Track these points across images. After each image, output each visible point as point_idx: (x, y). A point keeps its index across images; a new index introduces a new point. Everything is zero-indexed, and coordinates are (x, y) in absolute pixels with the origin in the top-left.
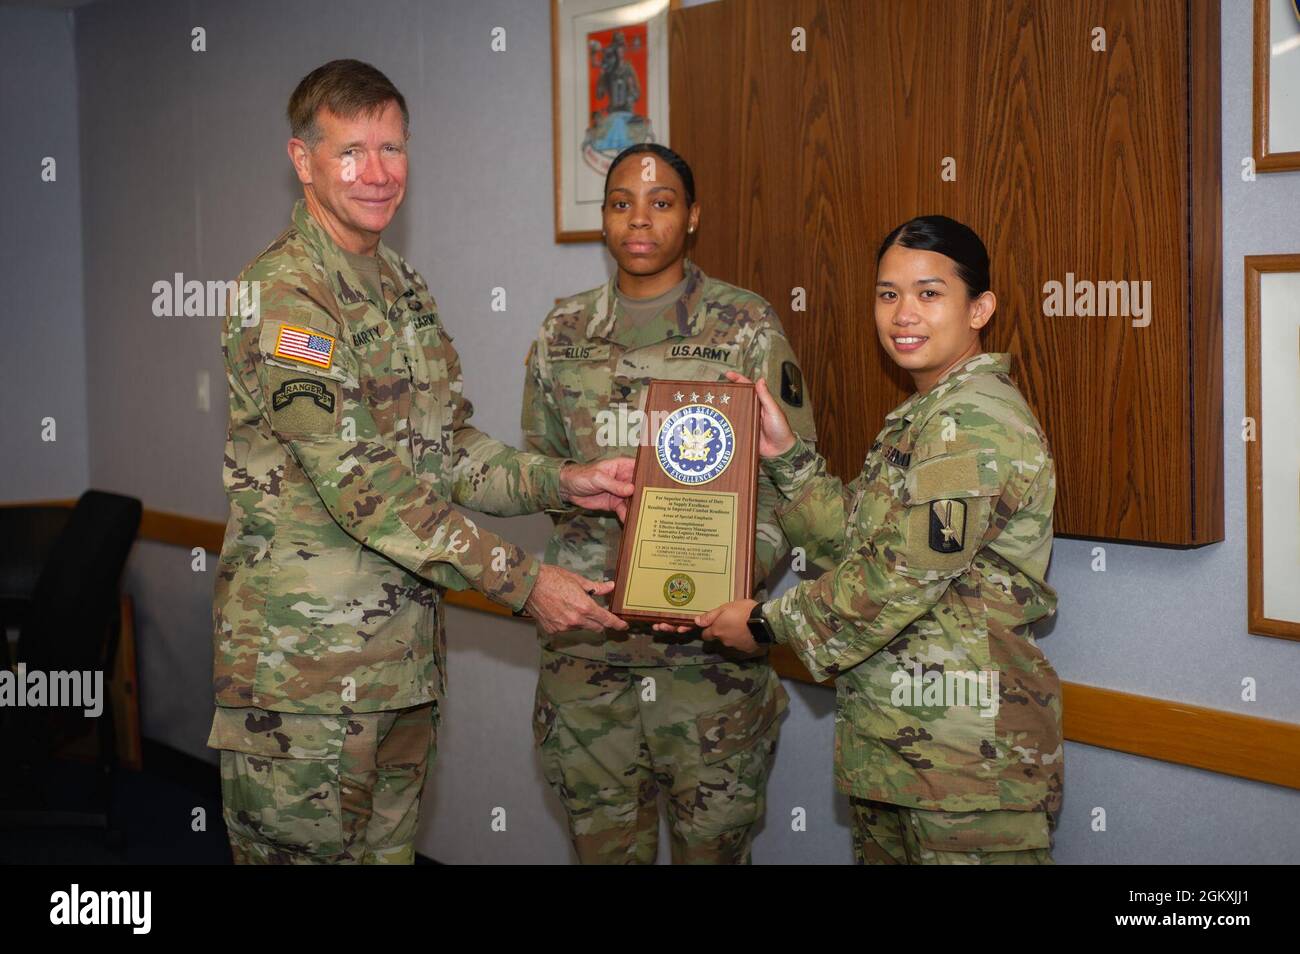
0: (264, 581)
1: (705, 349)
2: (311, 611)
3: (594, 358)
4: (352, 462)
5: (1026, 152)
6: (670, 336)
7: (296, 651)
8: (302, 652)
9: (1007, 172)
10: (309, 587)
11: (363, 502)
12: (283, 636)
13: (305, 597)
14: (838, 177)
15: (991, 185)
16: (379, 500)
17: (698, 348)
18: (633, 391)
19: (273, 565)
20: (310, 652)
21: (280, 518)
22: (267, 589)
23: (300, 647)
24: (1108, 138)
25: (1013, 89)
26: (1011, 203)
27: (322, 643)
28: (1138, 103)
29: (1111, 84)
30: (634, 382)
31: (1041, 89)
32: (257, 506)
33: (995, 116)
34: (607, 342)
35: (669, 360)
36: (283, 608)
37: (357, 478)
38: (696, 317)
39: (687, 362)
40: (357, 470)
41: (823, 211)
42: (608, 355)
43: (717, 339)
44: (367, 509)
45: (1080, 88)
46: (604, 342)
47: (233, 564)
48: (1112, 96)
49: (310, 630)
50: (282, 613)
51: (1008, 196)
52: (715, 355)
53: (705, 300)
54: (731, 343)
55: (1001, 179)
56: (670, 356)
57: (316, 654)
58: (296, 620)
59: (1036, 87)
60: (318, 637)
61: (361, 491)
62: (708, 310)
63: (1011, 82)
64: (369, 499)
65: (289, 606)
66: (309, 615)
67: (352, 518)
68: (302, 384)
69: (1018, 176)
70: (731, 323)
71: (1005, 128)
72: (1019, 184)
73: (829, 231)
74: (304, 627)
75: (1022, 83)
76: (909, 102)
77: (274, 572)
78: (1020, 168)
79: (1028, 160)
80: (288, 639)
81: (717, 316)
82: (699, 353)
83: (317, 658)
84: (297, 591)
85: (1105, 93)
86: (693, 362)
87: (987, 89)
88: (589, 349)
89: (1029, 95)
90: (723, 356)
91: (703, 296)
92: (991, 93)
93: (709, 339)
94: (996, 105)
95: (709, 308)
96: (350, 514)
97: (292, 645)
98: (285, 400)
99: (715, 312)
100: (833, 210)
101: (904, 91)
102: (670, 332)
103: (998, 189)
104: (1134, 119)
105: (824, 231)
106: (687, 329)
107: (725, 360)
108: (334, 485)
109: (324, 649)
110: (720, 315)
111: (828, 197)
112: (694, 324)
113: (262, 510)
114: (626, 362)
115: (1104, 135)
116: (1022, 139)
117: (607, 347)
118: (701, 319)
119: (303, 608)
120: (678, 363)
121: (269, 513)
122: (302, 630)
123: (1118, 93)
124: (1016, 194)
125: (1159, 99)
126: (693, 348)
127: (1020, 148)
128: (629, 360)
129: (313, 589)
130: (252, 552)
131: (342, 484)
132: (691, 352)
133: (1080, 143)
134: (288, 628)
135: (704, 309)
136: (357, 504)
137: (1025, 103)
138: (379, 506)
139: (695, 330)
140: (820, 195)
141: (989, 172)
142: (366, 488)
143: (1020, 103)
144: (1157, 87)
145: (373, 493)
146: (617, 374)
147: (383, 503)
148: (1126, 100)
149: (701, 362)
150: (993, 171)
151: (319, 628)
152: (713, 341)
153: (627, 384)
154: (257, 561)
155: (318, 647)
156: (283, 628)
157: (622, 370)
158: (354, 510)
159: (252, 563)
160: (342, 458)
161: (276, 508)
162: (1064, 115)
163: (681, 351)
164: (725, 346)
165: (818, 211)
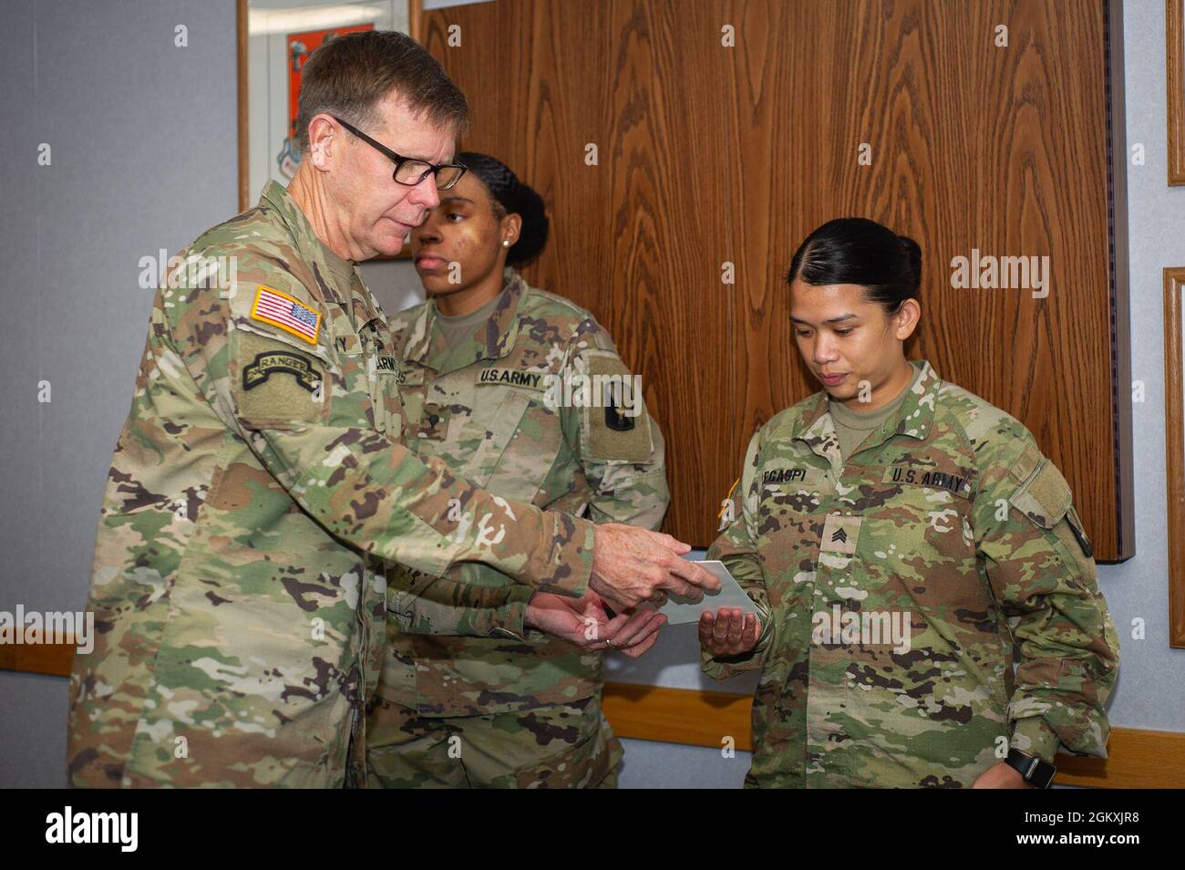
0: (158, 627)
1: (514, 373)
2: (219, 671)
3: (410, 383)
4: (342, 451)
5: (912, 163)
6: (479, 359)
7: (190, 721)
8: (198, 722)
9: (887, 183)
10: (218, 641)
11: (362, 501)
12: (176, 699)
13: (213, 653)
14: (662, 189)
15: (865, 197)
16: (381, 494)
17: (506, 373)
18: (441, 420)
19: (171, 607)
20: (209, 724)
21: (191, 549)
22: (160, 638)
23: (198, 715)
24: (1015, 148)
25: (894, 99)
26: (893, 213)
27: (228, 714)
28: (1052, 112)
29: (1018, 94)
30: (443, 409)
31: (930, 98)
32: (163, 530)
33: (871, 125)
34: (422, 367)
35: (479, 385)
36: (180, 663)
37: (349, 471)
38: (506, 336)
39: (495, 388)
40: (349, 462)
41: (641, 224)
42: (422, 380)
43: (527, 361)
44: (368, 508)
45: (979, 97)
46: (419, 365)
47: (114, 609)
48: (1019, 105)
49: (215, 695)
50: (179, 671)
51: (889, 206)
52: (524, 380)
53: (519, 315)
54: (541, 366)
55: (879, 189)
56: (480, 381)
57: (216, 728)
58: (197, 681)
59: (923, 96)
60: (224, 706)
61: (357, 487)
62: (520, 327)
63: (891, 90)
64: (368, 495)
65: (189, 662)
66: (215, 676)
67: (351, 523)
68: (282, 357)
69: (900, 187)
70: (542, 342)
71: (884, 138)
72: (903, 195)
73: (649, 246)
74: (207, 691)
75: (905, 92)
76: (758, 111)
77: (172, 617)
78: (903, 179)
79: (914, 171)
80: (182, 706)
81: (528, 334)
82: (507, 378)
83: (217, 734)
84: (203, 643)
85: (1009, 104)
86: (501, 387)
87: (861, 98)
88: (406, 373)
89: (914, 104)
90: (532, 381)
91: (518, 311)
92: (865, 101)
93: (519, 361)
94: (872, 114)
95: (522, 323)
96: (347, 519)
97: (187, 713)
98: (258, 376)
99: (527, 328)
100: (655, 222)
101: (752, 98)
102: (479, 354)
103: (875, 200)
104: (1047, 128)
105: (642, 245)
106: (495, 349)
107: (535, 385)
108: (322, 483)
109: (228, 723)
110: (531, 331)
111: (648, 209)
112: (503, 344)
113: (168, 535)
114: (437, 388)
115: (1009, 146)
116: (907, 149)
117: (422, 371)
118: (513, 337)
119: (208, 666)
120: (487, 389)
121: (175, 541)
122: (206, 695)
123: (1027, 104)
124: (899, 205)
125: (1077, 108)
126: (501, 372)
127: (903, 158)
128: (440, 385)
129: (223, 643)
130: (143, 593)
131: (331, 483)
132: (499, 377)
133: (980, 154)
134: (185, 690)
135: (516, 326)
136: (354, 504)
137: (909, 113)
138: (382, 503)
139: (504, 351)
140: (636, 208)
141: (863, 183)
142: (362, 482)
143: (903, 113)
144: (1076, 97)
145: (373, 487)
146: (428, 401)
147: (387, 498)
148: (1036, 110)
149: (509, 388)
150: (868, 181)
151: (227, 695)
152: (524, 363)
153: (435, 412)
154: (151, 602)
155: (221, 719)
156: (178, 690)
157: (433, 397)
158: (352, 513)
159: (143, 604)
160: (329, 448)
161: (187, 536)
162: (959, 125)
163: (489, 376)
164: (533, 370)
165: (634, 224)
